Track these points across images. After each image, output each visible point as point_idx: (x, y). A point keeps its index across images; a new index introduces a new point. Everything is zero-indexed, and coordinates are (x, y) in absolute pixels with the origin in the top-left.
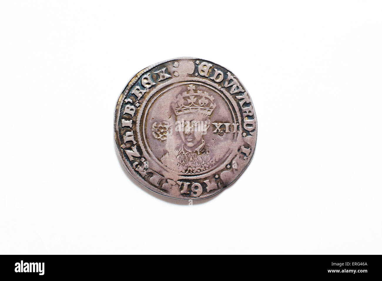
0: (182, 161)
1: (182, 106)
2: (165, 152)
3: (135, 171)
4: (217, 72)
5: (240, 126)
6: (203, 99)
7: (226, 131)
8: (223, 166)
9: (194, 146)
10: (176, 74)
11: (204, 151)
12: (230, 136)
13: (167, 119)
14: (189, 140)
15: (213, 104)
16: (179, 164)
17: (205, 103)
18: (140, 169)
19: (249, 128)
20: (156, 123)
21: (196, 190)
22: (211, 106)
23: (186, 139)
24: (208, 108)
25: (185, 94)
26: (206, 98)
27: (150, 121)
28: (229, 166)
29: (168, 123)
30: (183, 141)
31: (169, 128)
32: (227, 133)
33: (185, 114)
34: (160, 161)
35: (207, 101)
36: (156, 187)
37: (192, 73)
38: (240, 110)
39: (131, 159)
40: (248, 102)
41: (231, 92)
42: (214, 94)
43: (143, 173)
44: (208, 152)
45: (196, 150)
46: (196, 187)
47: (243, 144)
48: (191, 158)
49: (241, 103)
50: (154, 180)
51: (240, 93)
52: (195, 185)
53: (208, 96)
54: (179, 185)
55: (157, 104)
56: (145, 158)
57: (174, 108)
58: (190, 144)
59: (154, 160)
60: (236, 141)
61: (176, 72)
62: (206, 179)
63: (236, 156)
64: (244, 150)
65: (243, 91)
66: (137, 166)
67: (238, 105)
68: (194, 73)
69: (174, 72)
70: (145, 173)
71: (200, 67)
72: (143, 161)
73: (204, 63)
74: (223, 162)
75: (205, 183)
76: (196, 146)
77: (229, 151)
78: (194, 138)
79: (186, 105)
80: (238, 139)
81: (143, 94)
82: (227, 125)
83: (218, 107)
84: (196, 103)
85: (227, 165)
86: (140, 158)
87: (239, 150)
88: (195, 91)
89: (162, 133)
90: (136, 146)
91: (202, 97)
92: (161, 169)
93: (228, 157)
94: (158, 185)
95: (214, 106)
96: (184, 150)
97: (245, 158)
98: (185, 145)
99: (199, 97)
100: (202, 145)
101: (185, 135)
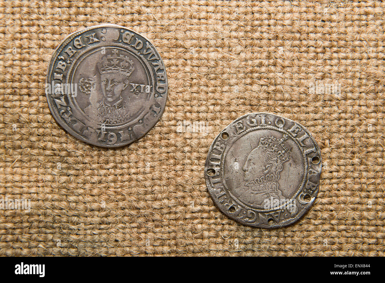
0: (102, 113)
1: (106, 67)
2: (89, 104)
3: (62, 118)
4: (138, 41)
5: (153, 88)
6: (124, 62)
7: (141, 92)
8: (136, 120)
9: (113, 101)
10: (103, 39)
11: (121, 106)
12: (144, 95)
13: (92, 76)
14: (109, 96)
15: (132, 67)
16: (99, 115)
17: (125, 66)
18: (66, 116)
19: (161, 91)
20: (83, 79)
21: (112, 139)
22: (130, 69)
23: (107, 94)
24: (127, 70)
25: (109, 57)
26: (127, 62)
27: (78, 77)
28: (141, 121)
29: (93, 80)
30: (104, 96)
31: (93, 84)
32: (142, 93)
33: (108, 73)
34: (83, 111)
35: (127, 64)
36: (78, 133)
37: (117, 39)
38: (155, 74)
39: (59, 107)
40: (161, 69)
41: (148, 59)
42: (134, 59)
43: (68, 120)
44: (125, 107)
45: (114, 104)
46: (112, 136)
47: (154, 103)
48: (110, 111)
49: (156, 69)
50: (76, 127)
51: (156, 60)
52: (111, 134)
53: (128, 60)
54: (97, 133)
55: (85, 63)
56: (70, 107)
57: (99, 67)
58: (110, 99)
59: (78, 110)
60: (149, 100)
61: (103, 38)
62: (120, 130)
63: (148, 113)
64: (155, 108)
65: (158, 59)
66: (63, 113)
67: (153, 70)
68: (118, 40)
69: (102, 37)
70: (70, 120)
71: (124, 35)
72: (68, 110)
73: (127, 32)
74: (136, 117)
75: (119, 133)
76: (114, 101)
77: (142, 109)
78: (113, 94)
79: (109, 66)
80: (150, 99)
81: (74, 53)
82: (142, 86)
83: (136, 70)
84: (118, 65)
85: (139, 120)
86: (67, 107)
87: (150, 108)
88: (118, 55)
89: (87, 88)
90: (63, 97)
91: (123, 60)
92: (84, 118)
93: (141, 113)
94: (79, 131)
95: (133, 69)
96: (104, 104)
97: (155, 115)
98: (106, 99)
99: (121, 60)
100: (119, 101)
101: (107, 91)
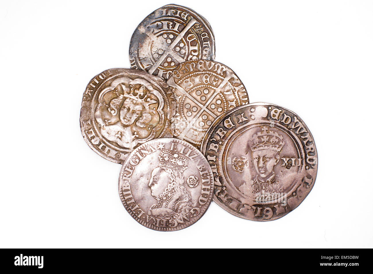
0: (256, 190)
1: (257, 144)
3: (218, 197)
4: (286, 116)
5: (304, 161)
6: (274, 138)
7: (293, 165)
8: (290, 193)
9: (266, 177)
10: (253, 117)
12: (296, 168)
13: (244, 154)
14: (262, 172)
15: (282, 142)
16: (254, 192)
17: (275, 142)
18: (222, 196)
19: (311, 162)
20: (235, 158)
21: (268, 214)
22: (280, 144)
23: (260, 171)
24: (277, 146)
26: (277, 137)
27: (231, 156)
28: (294, 194)
29: (245, 158)
30: (257, 173)
31: (246, 162)
32: (293, 166)
33: (259, 150)
34: (238, 189)
35: (277, 140)
36: (234, 211)
37: (266, 116)
38: (304, 147)
39: (215, 188)
40: (310, 141)
41: (297, 133)
43: (224, 199)
44: (278, 181)
45: (268, 180)
46: (267, 211)
47: (305, 175)
48: (264, 187)
49: (305, 142)
50: (233, 205)
51: (304, 133)
52: (266, 209)
53: (278, 136)
54: (254, 209)
55: (237, 142)
56: (225, 187)
57: (250, 145)
58: (263, 176)
59: (233, 188)
60: (300, 172)
61: (253, 116)
62: (275, 204)
63: (300, 185)
64: (307, 180)
65: (306, 132)
66: (219, 193)
67: (303, 143)
68: (267, 117)
69: (251, 116)
70: (226, 199)
71: (272, 113)
72: (224, 190)
73: (275, 109)
74: (290, 190)
75: (275, 207)
76: (268, 177)
77: (294, 182)
78: (266, 170)
79: (260, 143)
80: (302, 171)
81: (225, 133)
82: (293, 160)
84: (268, 141)
85: (293, 193)
86: (222, 187)
87: (302, 180)
88: (268, 132)
89: (240, 166)
90: (218, 177)
91: (273, 136)
92: (239, 196)
93: (294, 186)
94: (236, 210)
95: (283, 144)
96: (258, 180)
97: (307, 186)
98: (259, 176)
99: (270, 136)
100: (273, 176)
101: (259, 168)
